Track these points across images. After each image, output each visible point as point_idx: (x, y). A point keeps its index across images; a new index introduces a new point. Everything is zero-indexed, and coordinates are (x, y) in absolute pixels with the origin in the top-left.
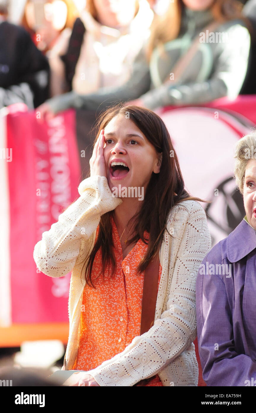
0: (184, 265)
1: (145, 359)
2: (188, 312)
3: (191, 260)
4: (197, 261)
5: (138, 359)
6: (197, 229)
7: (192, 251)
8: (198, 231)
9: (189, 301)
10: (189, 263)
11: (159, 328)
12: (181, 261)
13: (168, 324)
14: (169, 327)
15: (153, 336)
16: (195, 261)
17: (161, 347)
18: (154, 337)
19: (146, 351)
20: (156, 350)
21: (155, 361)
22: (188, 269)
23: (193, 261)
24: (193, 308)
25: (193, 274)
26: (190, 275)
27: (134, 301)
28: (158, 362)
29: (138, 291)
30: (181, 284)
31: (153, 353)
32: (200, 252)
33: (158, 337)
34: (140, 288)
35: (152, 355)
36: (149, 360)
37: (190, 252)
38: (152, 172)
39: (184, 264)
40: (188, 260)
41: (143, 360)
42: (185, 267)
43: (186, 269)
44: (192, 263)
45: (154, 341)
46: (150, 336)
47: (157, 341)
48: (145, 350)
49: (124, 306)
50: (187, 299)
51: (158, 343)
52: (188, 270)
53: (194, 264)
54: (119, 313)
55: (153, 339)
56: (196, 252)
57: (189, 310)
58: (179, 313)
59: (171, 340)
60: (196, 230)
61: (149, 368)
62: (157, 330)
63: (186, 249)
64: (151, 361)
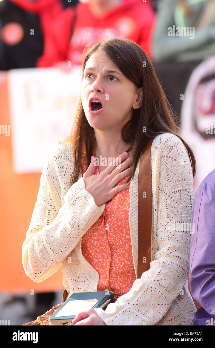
0: (171, 198)
1: (153, 304)
2: (184, 246)
3: (177, 191)
4: (182, 191)
5: (146, 305)
6: (174, 158)
7: (175, 182)
8: (175, 160)
9: (184, 234)
10: (175, 194)
11: (161, 270)
12: (167, 194)
13: (169, 265)
14: (170, 268)
15: (156, 280)
16: (180, 191)
17: (166, 290)
18: (158, 280)
19: (152, 296)
20: (162, 294)
21: (162, 305)
22: (175, 201)
23: (179, 191)
24: (188, 240)
25: (181, 205)
26: (179, 207)
27: (117, 238)
28: (165, 305)
29: (121, 227)
30: (173, 218)
31: (160, 297)
32: (184, 180)
33: (161, 280)
34: (122, 225)
35: (159, 299)
36: (157, 304)
37: (173, 183)
38: (131, 107)
39: (170, 196)
40: (174, 192)
41: (151, 305)
42: (172, 200)
43: (175, 202)
44: (178, 194)
45: (159, 285)
46: (154, 280)
47: (161, 284)
48: (152, 294)
49: (106, 244)
50: (181, 233)
51: (162, 286)
52: (176, 203)
53: (180, 194)
54: (103, 250)
55: (157, 283)
56: (179, 182)
57: (185, 243)
58: (177, 249)
59: (174, 280)
60: (174, 160)
61: (158, 312)
62: (160, 273)
63: (169, 180)
64: (159, 305)
